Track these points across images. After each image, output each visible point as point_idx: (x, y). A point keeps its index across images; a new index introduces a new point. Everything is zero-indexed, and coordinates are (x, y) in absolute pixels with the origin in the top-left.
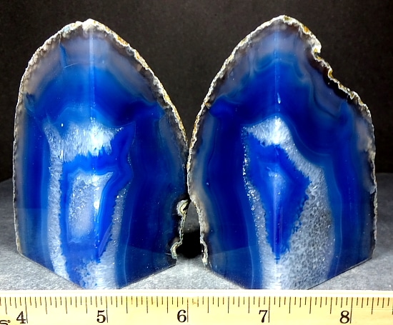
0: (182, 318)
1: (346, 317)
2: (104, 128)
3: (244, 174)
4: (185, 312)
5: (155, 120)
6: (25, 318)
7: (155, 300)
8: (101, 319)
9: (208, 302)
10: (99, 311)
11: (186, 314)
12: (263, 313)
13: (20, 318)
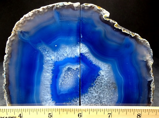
0: (80, 116)
1: (139, 116)
4: (81, 114)
6: (21, 116)
7: (70, 110)
9: (89, 110)
11: (81, 115)
12: (109, 114)
13: (20, 116)
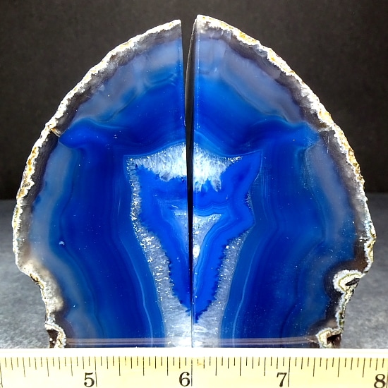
2: (212, 157)
3: (133, 219)
5: (299, 149)
8: (89, 382)
10: (86, 374)
